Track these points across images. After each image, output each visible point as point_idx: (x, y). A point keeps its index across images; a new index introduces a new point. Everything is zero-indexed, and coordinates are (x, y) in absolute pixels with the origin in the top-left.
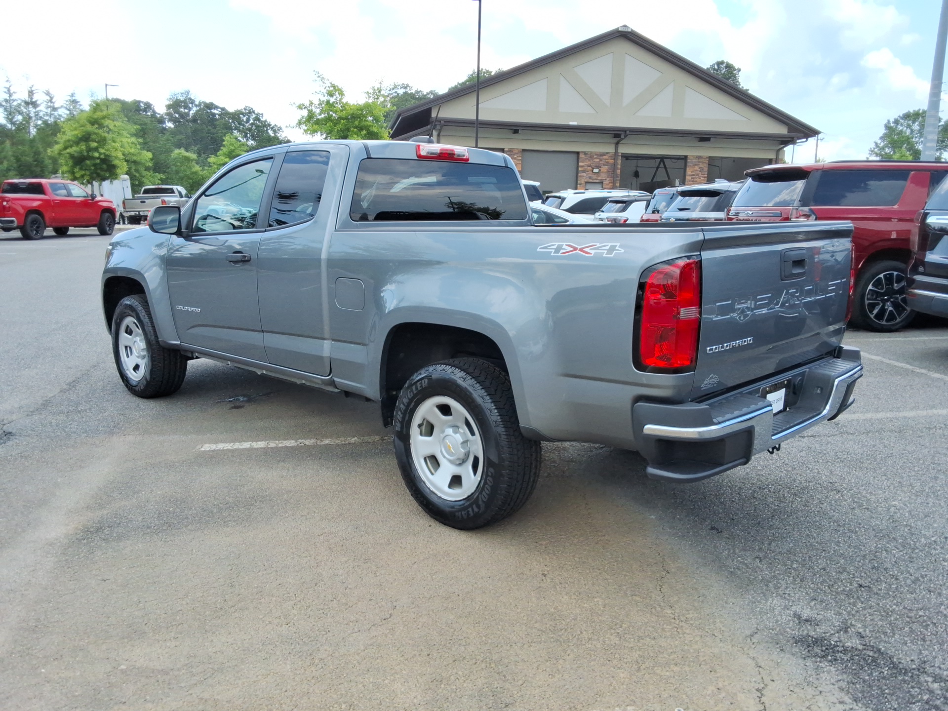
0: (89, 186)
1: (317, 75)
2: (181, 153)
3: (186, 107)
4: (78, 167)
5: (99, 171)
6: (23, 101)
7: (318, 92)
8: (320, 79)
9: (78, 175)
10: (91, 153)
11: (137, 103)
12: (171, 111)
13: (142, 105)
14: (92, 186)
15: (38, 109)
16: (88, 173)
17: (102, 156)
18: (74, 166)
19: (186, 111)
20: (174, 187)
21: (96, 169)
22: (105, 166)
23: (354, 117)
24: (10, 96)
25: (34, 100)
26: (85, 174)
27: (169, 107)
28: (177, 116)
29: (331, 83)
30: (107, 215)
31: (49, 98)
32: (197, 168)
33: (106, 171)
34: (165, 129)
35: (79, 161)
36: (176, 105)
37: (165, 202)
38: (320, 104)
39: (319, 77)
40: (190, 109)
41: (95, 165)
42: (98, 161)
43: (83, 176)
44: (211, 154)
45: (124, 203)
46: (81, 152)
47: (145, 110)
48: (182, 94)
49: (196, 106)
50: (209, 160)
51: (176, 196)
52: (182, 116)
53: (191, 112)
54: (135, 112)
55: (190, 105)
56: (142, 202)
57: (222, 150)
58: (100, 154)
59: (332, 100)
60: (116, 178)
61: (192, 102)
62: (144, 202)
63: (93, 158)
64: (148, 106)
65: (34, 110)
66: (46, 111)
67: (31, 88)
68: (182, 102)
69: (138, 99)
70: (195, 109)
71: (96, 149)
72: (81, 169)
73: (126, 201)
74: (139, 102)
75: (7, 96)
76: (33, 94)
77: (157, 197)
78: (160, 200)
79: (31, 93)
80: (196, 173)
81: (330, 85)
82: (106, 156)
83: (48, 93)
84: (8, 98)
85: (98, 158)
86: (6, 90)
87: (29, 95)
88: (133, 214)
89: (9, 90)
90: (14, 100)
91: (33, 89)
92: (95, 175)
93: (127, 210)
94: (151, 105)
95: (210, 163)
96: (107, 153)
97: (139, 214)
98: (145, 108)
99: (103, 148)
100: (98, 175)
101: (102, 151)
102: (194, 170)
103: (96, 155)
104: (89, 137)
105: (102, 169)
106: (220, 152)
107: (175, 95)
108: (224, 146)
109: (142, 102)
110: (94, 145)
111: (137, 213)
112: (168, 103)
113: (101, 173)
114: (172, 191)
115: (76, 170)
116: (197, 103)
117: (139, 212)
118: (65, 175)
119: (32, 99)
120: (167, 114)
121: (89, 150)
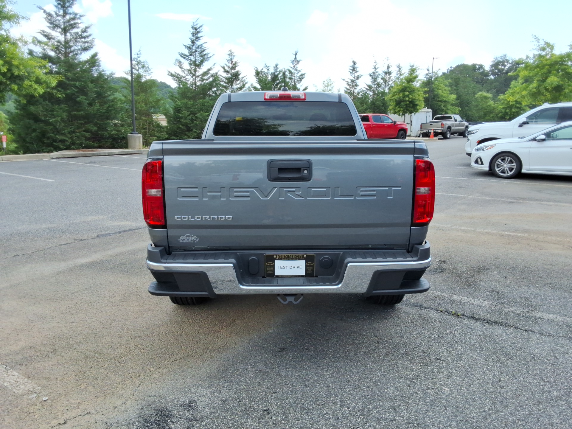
0: (403, 116)
1: (534, 38)
2: (482, 94)
3: (503, 65)
4: (398, 106)
5: (408, 108)
6: (384, 72)
7: (534, 49)
8: (536, 40)
9: (397, 111)
10: (404, 99)
11: (474, 66)
12: (493, 68)
13: (477, 66)
14: (405, 116)
15: (390, 76)
16: (402, 109)
17: (410, 100)
18: (396, 106)
19: (503, 67)
20: (452, 116)
21: (406, 107)
22: (411, 105)
23: (556, 63)
24: (375, 70)
25: (390, 71)
26: (400, 110)
27: (492, 66)
28: (496, 71)
29: (545, 42)
30: (402, 132)
31: (399, 69)
32: (491, 103)
33: (412, 108)
34: (488, 79)
35: (398, 103)
36: (496, 65)
37: (443, 124)
38: (534, 57)
39: (535, 39)
40: (505, 66)
41: (406, 105)
42: (408, 102)
43: (399, 111)
44: (501, 94)
45: (421, 125)
46: (400, 98)
47: (479, 69)
48: (501, 57)
49: (510, 63)
50: (499, 97)
51: (452, 121)
52: (500, 71)
53: (506, 67)
54: (472, 71)
55: (506, 64)
56: (431, 125)
57: (508, 90)
58: (409, 98)
59: (543, 53)
60: (417, 112)
61: (508, 61)
62: (432, 125)
63: (406, 101)
64: (481, 66)
65: (389, 76)
66: (397, 76)
67: (389, 64)
68: (500, 62)
69: (475, 63)
70: (508, 65)
71: (408, 96)
72: (399, 107)
73: (422, 124)
74: (476, 65)
75: (374, 71)
76: (389, 68)
77: (440, 122)
78: (440, 123)
79: (388, 67)
80: (490, 106)
81: (544, 43)
82: (412, 99)
83: (399, 66)
84: (374, 72)
85: (408, 101)
86: (374, 67)
87: (387, 69)
88: (425, 131)
89: (375, 68)
90: (377, 72)
91: (389, 65)
92: (406, 110)
93: (422, 129)
94: (483, 65)
95: (500, 99)
96: (414, 98)
97: (428, 131)
98: (479, 68)
99: (411, 95)
100: (408, 110)
101: (411, 96)
102: (488, 104)
103: (407, 99)
104: (406, 89)
105: (409, 107)
106: (507, 92)
107: (497, 58)
108: (510, 88)
109: (477, 64)
110: (407, 93)
111: (427, 131)
112: (491, 64)
113: (409, 109)
114: (450, 118)
115: (396, 108)
116: (510, 62)
117: (428, 130)
118: (392, 111)
119: (388, 70)
120: (490, 71)
121: (404, 96)
